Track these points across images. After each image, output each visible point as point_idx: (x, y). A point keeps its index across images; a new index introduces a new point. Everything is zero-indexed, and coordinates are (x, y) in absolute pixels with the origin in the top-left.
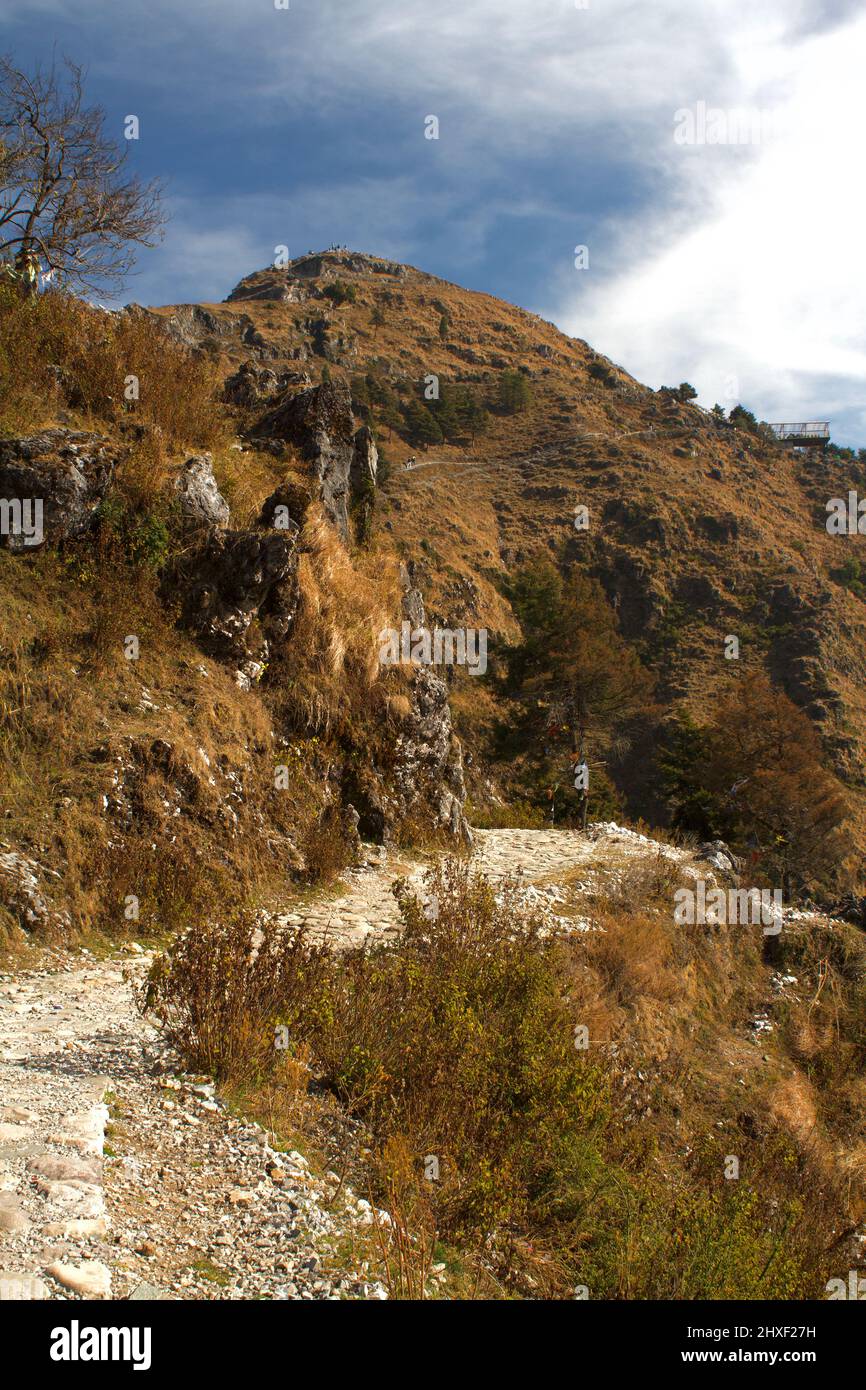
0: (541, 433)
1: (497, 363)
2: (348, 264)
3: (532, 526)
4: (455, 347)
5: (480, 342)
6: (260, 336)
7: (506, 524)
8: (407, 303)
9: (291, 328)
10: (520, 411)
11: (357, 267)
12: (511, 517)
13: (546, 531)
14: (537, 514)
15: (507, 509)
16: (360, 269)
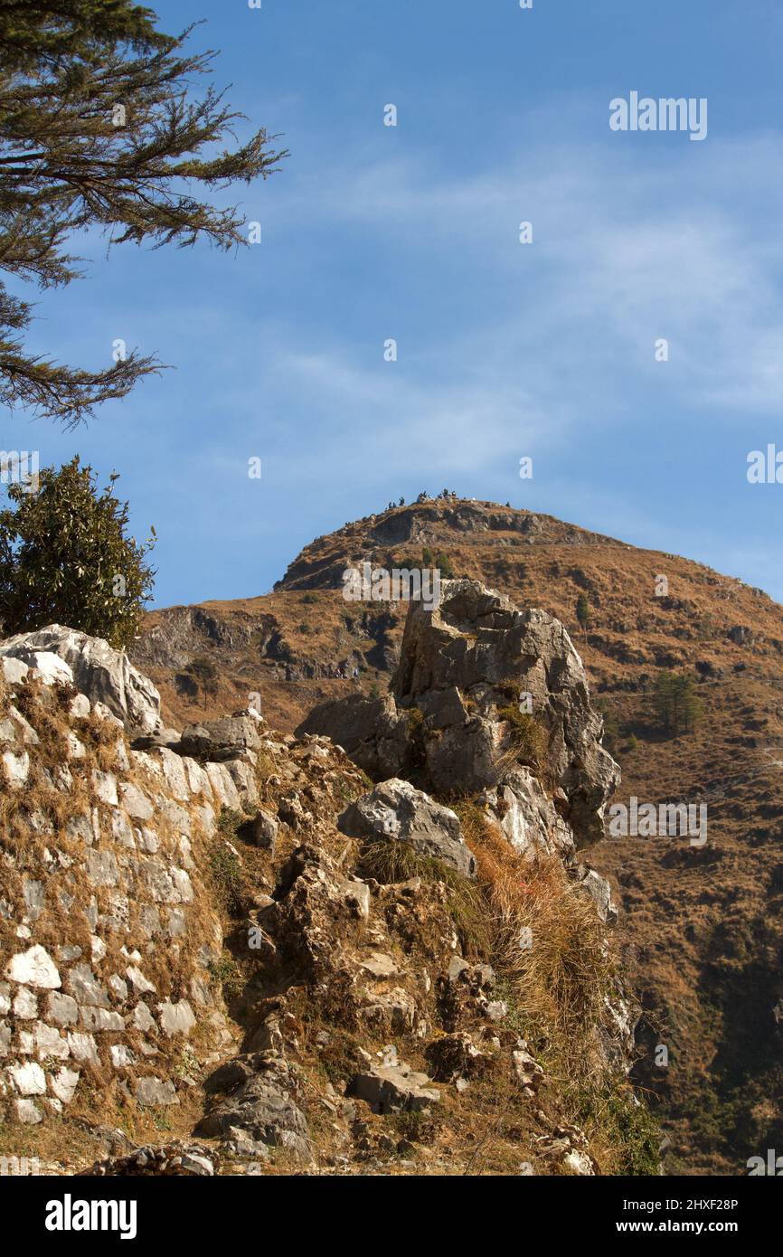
0: (708, 766)
1: (665, 660)
2: (451, 520)
3: (668, 906)
4: (599, 639)
5: (640, 628)
6: (286, 645)
7: (633, 906)
8: (532, 575)
9: (337, 631)
10: (686, 732)
11: (464, 522)
12: (641, 896)
13: (686, 915)
14: (676, 890)
15: (638, 884)
16: (470, 527)
